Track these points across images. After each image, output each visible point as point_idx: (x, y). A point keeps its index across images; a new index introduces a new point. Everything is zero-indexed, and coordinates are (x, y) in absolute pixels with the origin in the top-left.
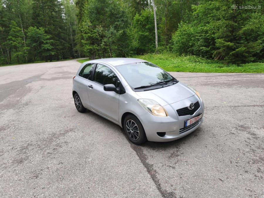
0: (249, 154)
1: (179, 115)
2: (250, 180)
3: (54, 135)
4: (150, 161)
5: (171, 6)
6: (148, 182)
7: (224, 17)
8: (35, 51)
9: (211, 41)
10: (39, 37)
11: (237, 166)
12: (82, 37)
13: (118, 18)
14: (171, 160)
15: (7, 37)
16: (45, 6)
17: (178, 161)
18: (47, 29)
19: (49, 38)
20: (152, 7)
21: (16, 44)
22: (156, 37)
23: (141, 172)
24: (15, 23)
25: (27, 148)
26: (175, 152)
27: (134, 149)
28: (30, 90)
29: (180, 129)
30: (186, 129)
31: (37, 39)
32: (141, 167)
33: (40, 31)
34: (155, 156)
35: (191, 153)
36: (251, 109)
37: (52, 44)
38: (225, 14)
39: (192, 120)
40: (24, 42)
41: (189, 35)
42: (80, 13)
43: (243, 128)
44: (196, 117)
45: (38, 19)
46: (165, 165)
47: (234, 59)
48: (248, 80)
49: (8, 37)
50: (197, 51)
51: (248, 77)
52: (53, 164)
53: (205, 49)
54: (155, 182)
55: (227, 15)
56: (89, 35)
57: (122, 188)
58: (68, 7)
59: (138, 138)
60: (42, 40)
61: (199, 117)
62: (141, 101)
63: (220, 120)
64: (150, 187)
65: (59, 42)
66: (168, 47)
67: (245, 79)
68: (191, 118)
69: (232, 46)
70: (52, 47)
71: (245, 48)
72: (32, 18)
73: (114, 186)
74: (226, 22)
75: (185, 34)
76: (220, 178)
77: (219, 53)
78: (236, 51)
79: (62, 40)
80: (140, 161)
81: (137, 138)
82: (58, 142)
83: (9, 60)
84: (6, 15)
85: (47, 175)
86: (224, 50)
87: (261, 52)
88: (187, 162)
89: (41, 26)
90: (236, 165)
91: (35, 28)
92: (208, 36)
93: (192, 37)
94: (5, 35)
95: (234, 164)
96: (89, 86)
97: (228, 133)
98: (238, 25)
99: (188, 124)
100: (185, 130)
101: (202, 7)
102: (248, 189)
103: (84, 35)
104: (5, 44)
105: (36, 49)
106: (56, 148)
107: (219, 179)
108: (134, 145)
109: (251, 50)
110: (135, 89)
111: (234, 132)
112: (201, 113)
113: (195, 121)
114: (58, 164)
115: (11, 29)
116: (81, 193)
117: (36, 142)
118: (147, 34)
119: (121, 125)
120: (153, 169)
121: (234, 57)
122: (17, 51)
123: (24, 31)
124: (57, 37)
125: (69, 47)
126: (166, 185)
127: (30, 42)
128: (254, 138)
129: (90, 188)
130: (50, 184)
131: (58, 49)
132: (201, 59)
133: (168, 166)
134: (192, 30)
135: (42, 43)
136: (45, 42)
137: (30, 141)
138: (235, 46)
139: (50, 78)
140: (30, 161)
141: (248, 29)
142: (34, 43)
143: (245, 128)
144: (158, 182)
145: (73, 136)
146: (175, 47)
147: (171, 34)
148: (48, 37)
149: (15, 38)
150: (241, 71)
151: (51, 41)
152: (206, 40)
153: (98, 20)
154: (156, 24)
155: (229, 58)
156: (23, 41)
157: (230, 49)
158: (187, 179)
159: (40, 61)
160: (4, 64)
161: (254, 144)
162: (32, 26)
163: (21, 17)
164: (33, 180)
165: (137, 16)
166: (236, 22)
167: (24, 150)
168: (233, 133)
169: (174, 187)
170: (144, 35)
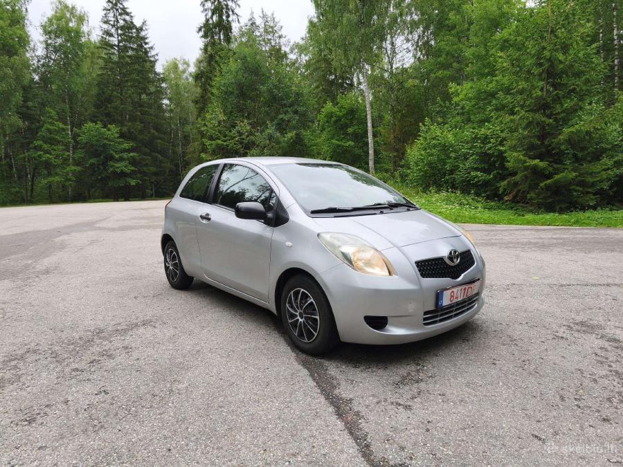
0: (607, 382)
1: (423, 275)
2: (618, 440)
3: (99, 332)
4: (344, 391)
5: (404, 90)
6: (337, 438)
7: (522, 106)
8: (92, 175)
9: (497, 161)
10: (104, 145)
11: (579, 407)
12: (203, 148)
13: (285, 105)
14: (401, 391)
15: (32, 142)
16: (127, 81)
17: (419, 393)
18: (125, 129)
19: (127, 148)
20: (362, 93)
21: (51, 159)
22: (371, 152)
23: (317, 415)
24: (53, 113)
25: (22, 358)
26: (413, 374)
27: (305, 364)
28: (62, 247)
29: (426, 313)
30: (441, 315)
31: (101, 149)
32: (320, 403)
33: (110, 133)
34: (359, 380)
35: (455, 377)
36: (603, 290)
37: (133, 162)
38: (525, 100)
39: (455, 290)
40: (68, 156)
41: (445, 148)
42: (202, 97)
43: (586, 327)
44: (467, 287)
45: (107, 107)
46: (386, 400)
47: (550, 197)
48: (587, 238)
49: (35, 142)
50: (463, 181)
51: (587, 234)
52: (81, 393)
53: (482, 176)
54: (356, 439)
55: (528, 103)
56: (219, 142)
57: (262, 452)
58: (177, 85)
59: (316, 334)
60: (112, 152)
61: (472, 285)
62: (327, 237)
63: (526, 311)
64: (342, 451)
65: (150, 158)
66: (397, 174)
67: (580, 236)
68: (453, 287)
69: (544, 169)
70: (133, 168)
71: (574, 174)
72: (94, 106)
73: (239, 446)
74: (527, 114)
75: (435, 146)
76: (536, 433)
77: (516, 184)
78: (555, 178)
79: (157, 154)
80: (319, 391)
81: (314, 335)
82: (106, 348)
83: (29, 194)
84: (37, 95)
85: (61, 416)
86: (526, 177)
87: (611, 187)
88: (444, 395)
89: (113, 121)
90: (577, 405)
91: (99, 125)
92: (489, 149)
93: (452, 151)
94: (28, 138)
95: (570, 402)
96: (201, 216)
97: (550, 337)
98: (554, 123)
99: (446, 302)
100: (436, 316)
101: (472, 88)
102: (615, 461)
103: (208, 143)
104: (24, 158)
105: (95, 172)
106: (100, 358)
107: (533, 435)
108: (303, 356)
109: (590, 179)
110: (313, 212)
111: (564, 335)
112: (479, 279)
113: (462, 295)
114: (96, 394)
115: (42, 127)
116: (144, 460)
117: (50, 347)
118: (351, 143)
119: (273, 308)
120: (351, 410)
121: (549, 193)
122: (49, 174)
123: (72, 131)
124: (146, 147)
125: (171, 171)
126: (387, 446)
127: (82, 156)
128: (617, 348)
129: (174, 451)
130: (61, 438)
131: (144, 172)
132: (473, 199)
133: (392, 403)
134: (450, 137)
135: (112, 158)
136: (117, 156)
137: (33, 344)
138: (551, 169)
139: (116, 226)
140: (24, 384)
141: (579, 131)
142: (92, 158)
143: (592, 327)
144: (365, 440)
145: (147, 336)
146: (414, 173)
147: (404, 147)
148: (126, 146)
149: (49, 145)
150: (569, 222)
151: (132, 154)
152: (484, 157)
153: (241, 111)
154: (369, 124)
155: (538, 195)
156: (68, 153)
157: (538, 174)
158: (445, 434)
159: (100, 200)
160: (17, 201)
161: (618, 361)
162: (93, 121)
163: (70, 101)
164: (19, 428)
165: (329, 106)
166: (549, 117)
167: (13, 363)
168: (562, 337)
169: (409, 451)
170: (343, 146)
